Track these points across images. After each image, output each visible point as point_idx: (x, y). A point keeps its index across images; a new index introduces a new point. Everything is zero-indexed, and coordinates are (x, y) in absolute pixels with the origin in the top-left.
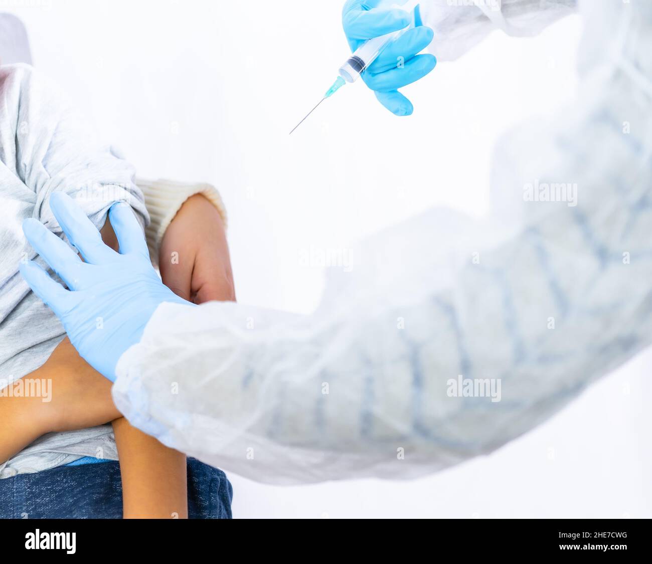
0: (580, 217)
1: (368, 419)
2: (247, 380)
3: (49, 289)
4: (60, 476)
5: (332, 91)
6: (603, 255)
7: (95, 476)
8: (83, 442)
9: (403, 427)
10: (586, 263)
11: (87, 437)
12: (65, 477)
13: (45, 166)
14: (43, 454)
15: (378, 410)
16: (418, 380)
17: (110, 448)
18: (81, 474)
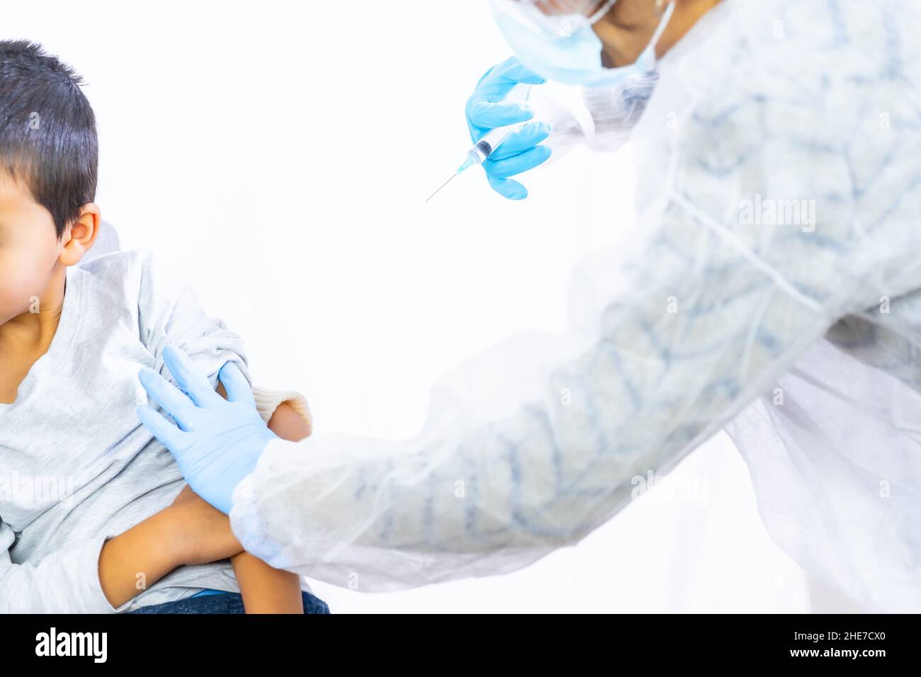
0: (646, 325)
1: (472, 513)
2: (359, 494)
3: (167, 432)
4: (181, 606)
5: (462, 169)
6: (666, 355)
7: (213, 605)
8: (200, 577)
9: (505, 518)
10: (653, 363)
11: (202, 574)
12: (186, 606)
13: (166, 332)
14: (166, 590)
15: (482, 504)
16: (516, 475)
17: (224, 581)
18: (201, 603)
